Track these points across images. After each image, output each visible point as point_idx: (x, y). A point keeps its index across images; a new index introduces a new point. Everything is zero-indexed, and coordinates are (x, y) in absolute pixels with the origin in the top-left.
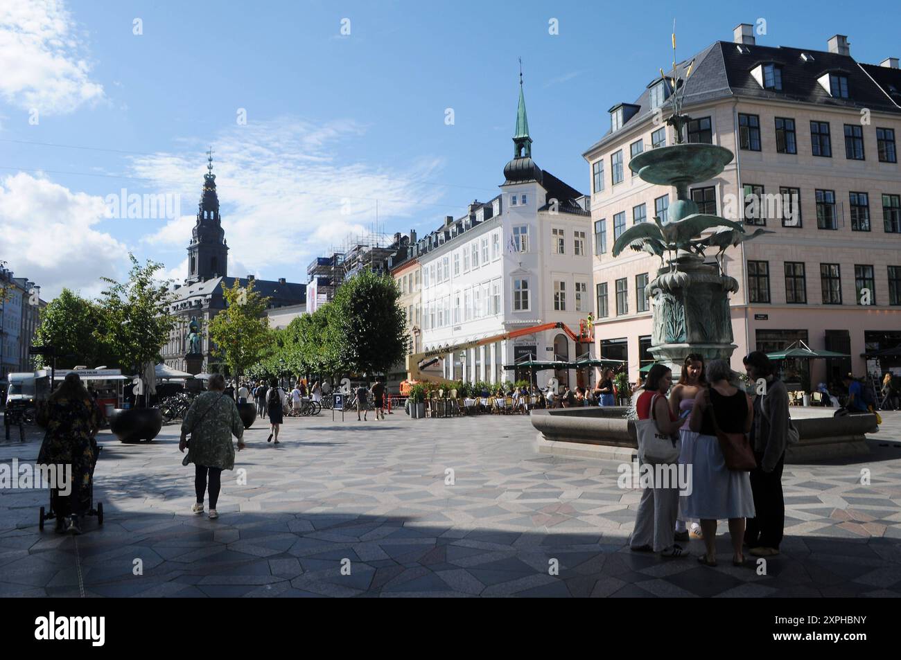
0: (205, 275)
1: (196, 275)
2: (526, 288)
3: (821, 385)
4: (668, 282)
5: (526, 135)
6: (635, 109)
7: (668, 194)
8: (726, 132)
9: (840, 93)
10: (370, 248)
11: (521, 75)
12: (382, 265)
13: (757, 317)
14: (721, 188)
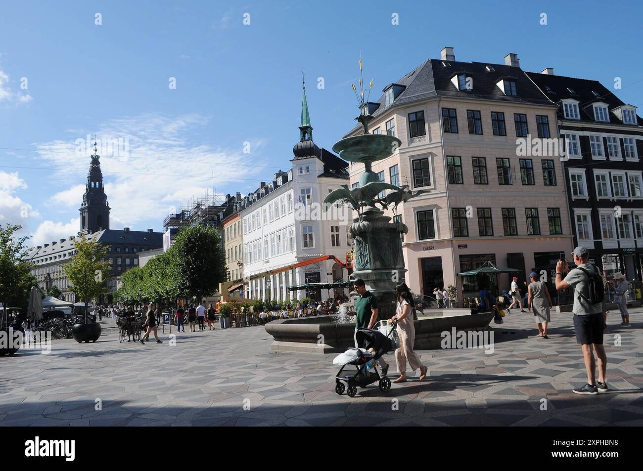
0: (93, 229)
1: (86, 229)
2: (311, 231)
3: (504, 291)
4: (356, 228)
5: (308, 125)
6: (377, 106)
7: (397, 164)
8: (434, 121)
9: (511, 92)
10: (207, 206)
11: (304, 83)
12: (216, 218)
13: (459, 246)
14: (432, 159)
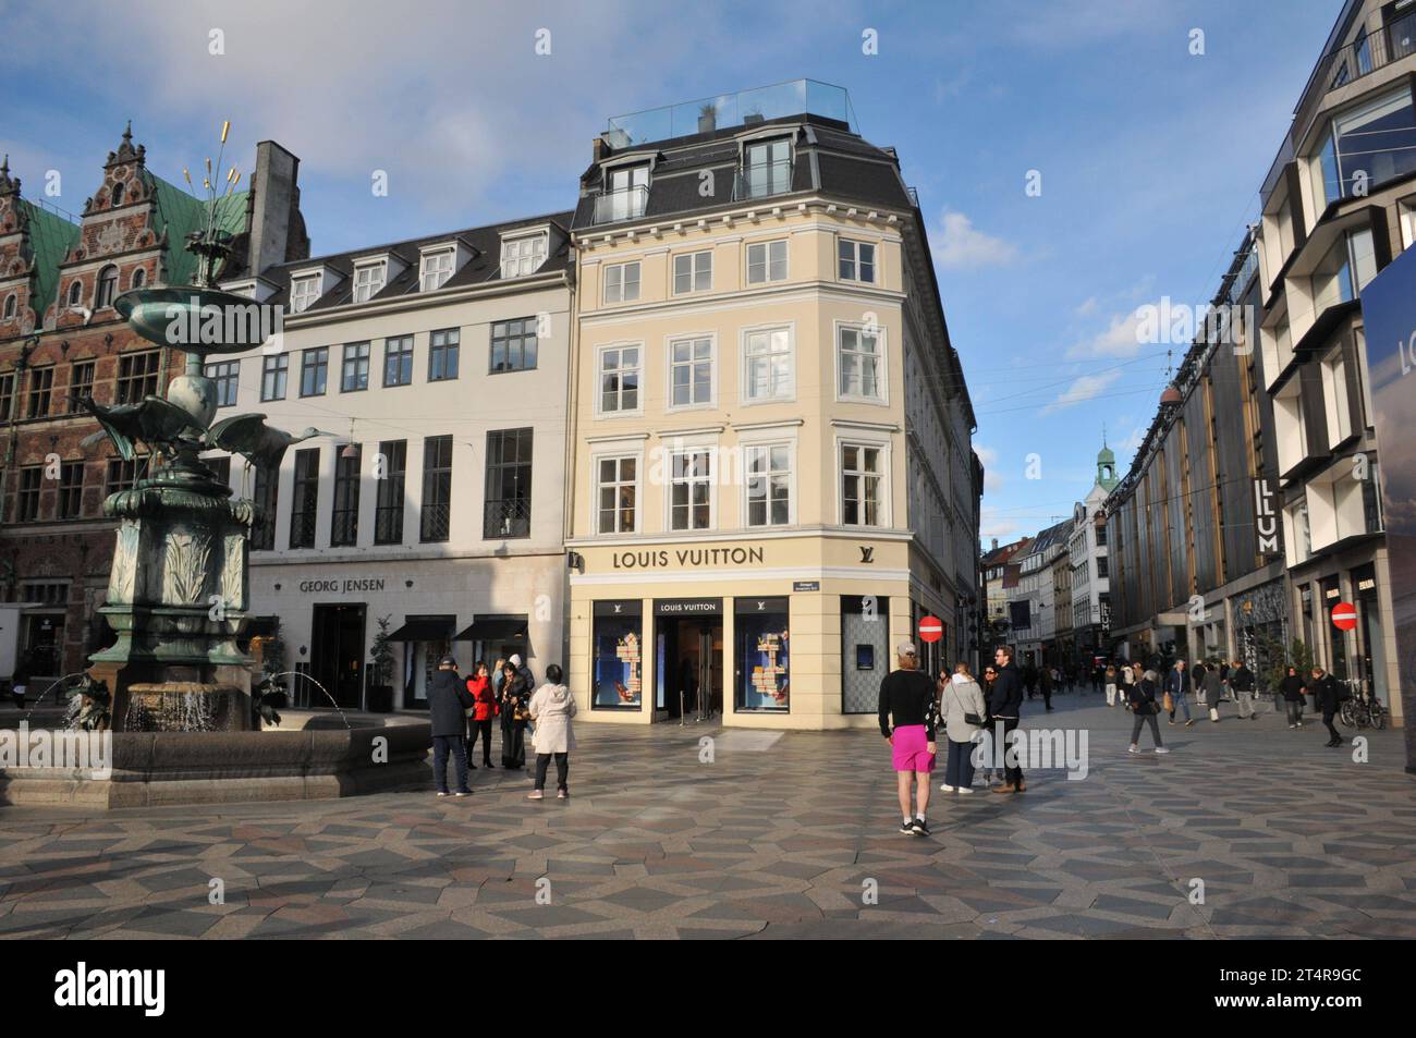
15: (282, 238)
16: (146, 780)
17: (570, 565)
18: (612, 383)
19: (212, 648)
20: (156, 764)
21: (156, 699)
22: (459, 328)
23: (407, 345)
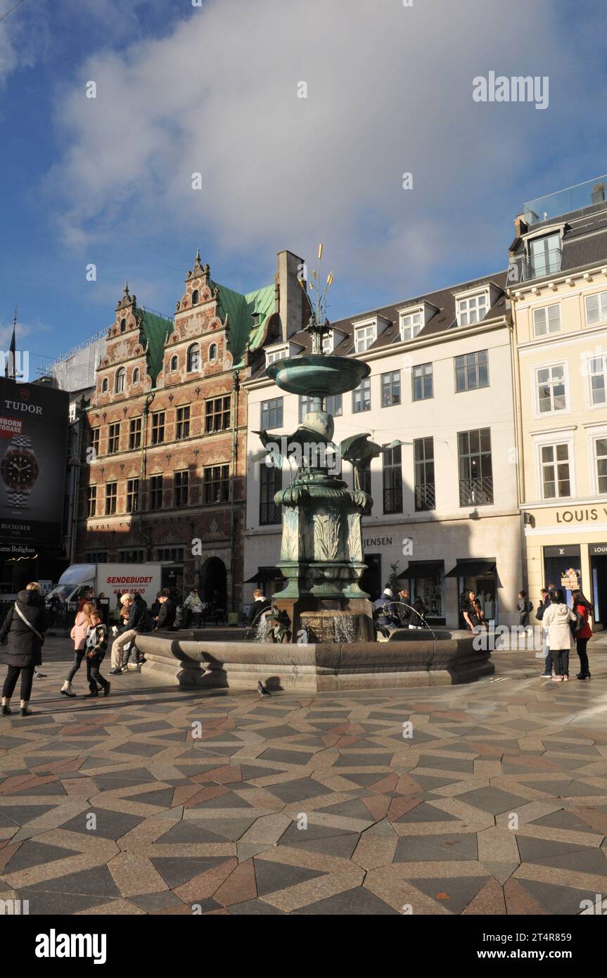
15: (299, 313)
16: (336, 674)
17: (525, 522)
18: (545, 392)
19: (346, 588)
20: (342, 663)
21: (318, 621)
22: (431, 363)
23: (396, 378)
